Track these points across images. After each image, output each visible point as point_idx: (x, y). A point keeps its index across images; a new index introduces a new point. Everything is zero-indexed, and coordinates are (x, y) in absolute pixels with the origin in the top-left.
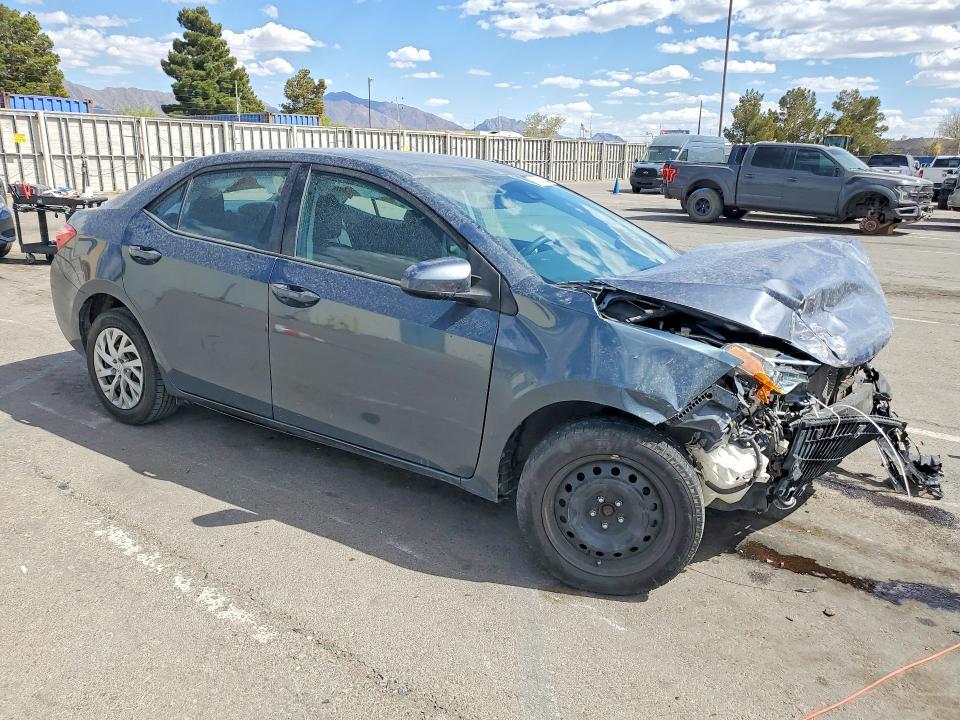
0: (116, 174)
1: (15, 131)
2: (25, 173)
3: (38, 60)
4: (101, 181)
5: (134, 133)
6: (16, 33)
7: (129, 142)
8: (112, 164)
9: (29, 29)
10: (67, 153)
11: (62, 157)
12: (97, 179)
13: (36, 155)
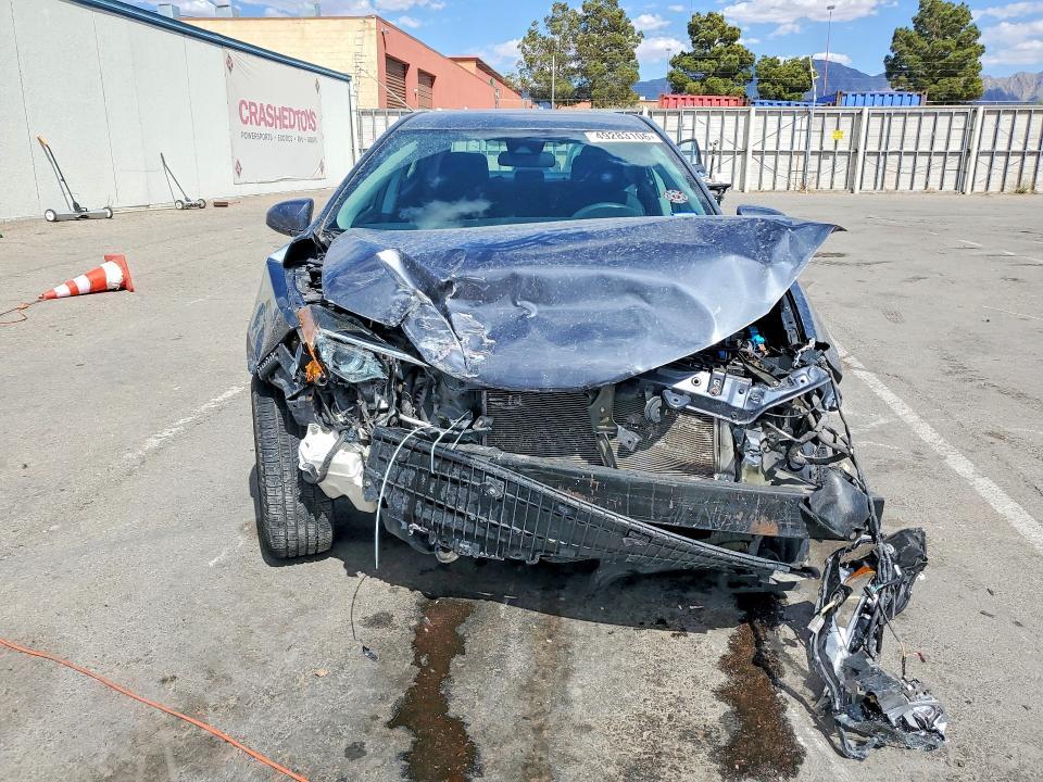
0: (932, 171)
1: (838, 128)
2: (837, 170)
3: (959, 53)
4: (913, 178)
5: (965, 125)
6: (942, 27)
7: (957, 136)
8: (930, 160)
9: (958, 22)
10: (883, 149)
11: (877, 154)
12: (910, 176)
13: (852, 151)
